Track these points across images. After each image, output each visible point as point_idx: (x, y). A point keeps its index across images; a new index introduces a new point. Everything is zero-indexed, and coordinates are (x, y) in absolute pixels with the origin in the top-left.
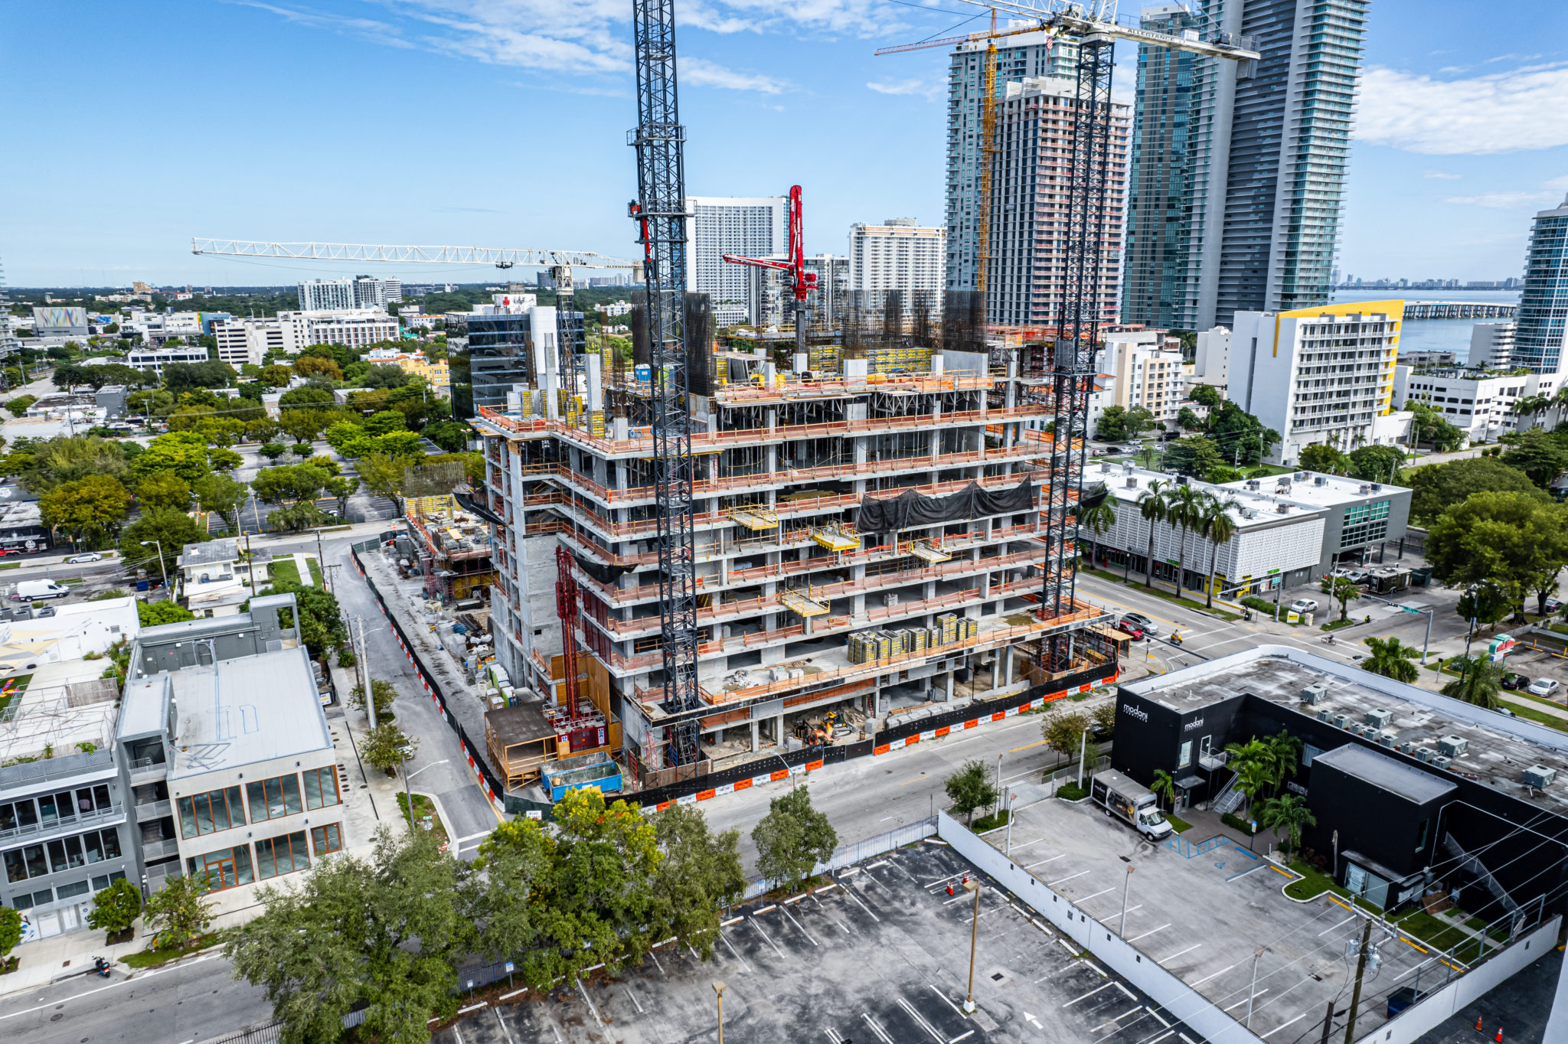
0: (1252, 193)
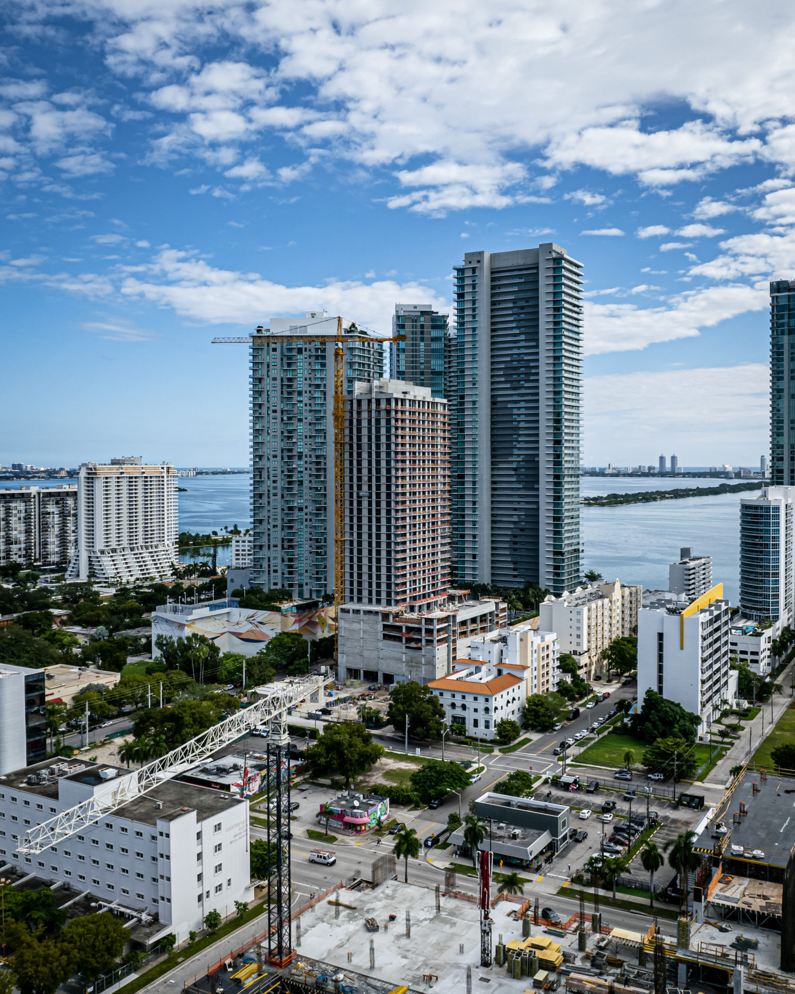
0: (514, 466)
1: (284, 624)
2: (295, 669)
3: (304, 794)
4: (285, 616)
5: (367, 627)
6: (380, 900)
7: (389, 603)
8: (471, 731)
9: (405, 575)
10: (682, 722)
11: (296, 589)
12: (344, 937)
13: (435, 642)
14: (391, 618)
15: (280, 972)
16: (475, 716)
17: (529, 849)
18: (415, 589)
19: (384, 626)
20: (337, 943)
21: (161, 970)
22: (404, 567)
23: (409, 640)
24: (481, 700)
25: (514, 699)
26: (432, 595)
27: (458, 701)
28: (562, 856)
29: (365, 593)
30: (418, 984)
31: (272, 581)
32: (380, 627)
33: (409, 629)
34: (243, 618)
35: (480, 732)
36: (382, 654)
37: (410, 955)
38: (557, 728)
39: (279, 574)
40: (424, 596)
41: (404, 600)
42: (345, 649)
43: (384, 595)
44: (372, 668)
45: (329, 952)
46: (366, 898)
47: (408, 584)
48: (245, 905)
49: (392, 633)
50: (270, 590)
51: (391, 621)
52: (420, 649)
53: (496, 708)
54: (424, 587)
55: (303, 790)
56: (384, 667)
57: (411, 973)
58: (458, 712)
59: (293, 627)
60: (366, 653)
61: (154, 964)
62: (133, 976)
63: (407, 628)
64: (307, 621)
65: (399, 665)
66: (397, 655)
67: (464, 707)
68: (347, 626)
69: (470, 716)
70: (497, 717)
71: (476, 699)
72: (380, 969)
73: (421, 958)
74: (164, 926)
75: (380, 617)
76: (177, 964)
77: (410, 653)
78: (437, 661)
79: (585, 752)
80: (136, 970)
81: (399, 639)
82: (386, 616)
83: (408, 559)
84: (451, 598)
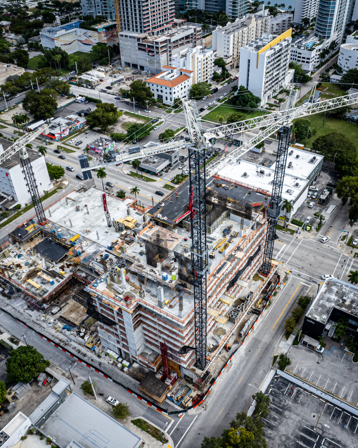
1: (100, 38)
2: (102, 63)
3: (86, 135)
4: (100, 33)
5: (131, 44)
6: (85, 197)
7: (141, 32)
8: (165, 101)
9: (148, 17)
10: (252, 101)
11: (109, 15)
12: (67, 213)
13: (160, 53)
14: (141, 40)
15: (41, 227)
16: (166, 95)
17: (157, 169)
18: (155, 23)
19: (139, 44)
20: (64, 215)
21: (15, 217)
22: (148, 13)
23: (149, 51)
24: (168, 89)
25: (185, 87)
26: (165, 25)
27: (160, 89)
28: (173, 169)
29: (131, 26)
30: (84, 233)
31: (97, 11)
32: (137, 45)
33: (149, 46)
34: (82, 34)
35: (168, 102)
36: (139, 57)
37: (86, 221)
38: (204, 99)
39: (100, 7)
40: (160, 26)
41: (149, 30)
42: (123, 53)
43: (139, 28)
44: (135, 63)
45: (60, 219)
46: (80, 196)
47: (150, 21)
48: (47, 191)
49: (142, 47)
50: (97, 16)
51: (141, 42)
52: (154, 56)
53: (175, 93)
54: (160, 21)
55: (86, 133)
56: (140, 63)
57: (84, 229)
58: (160, 93)
59: (104, 39)
60: (132, 56)
61: (13, 215)
62: (6, 219)
63: (148, 45)
64: (111, 35)
65: (146, 62)
66: (145, 58)
67: (162, 91)
68: (123, 43)
69: (164, 95)
70: (175, 96)
71: (166, 88)
72: (74, 227)
73: (90, 223)
74: (16, 202)
75: (136, 40)
76: (21, 214)
77: (150, 57)
78: (161, 62)
79: (210, 113)
80: (7, 217)
81: (144, 50)
82: (139, 39)
83: (150, 9)
84: (175, 25)
